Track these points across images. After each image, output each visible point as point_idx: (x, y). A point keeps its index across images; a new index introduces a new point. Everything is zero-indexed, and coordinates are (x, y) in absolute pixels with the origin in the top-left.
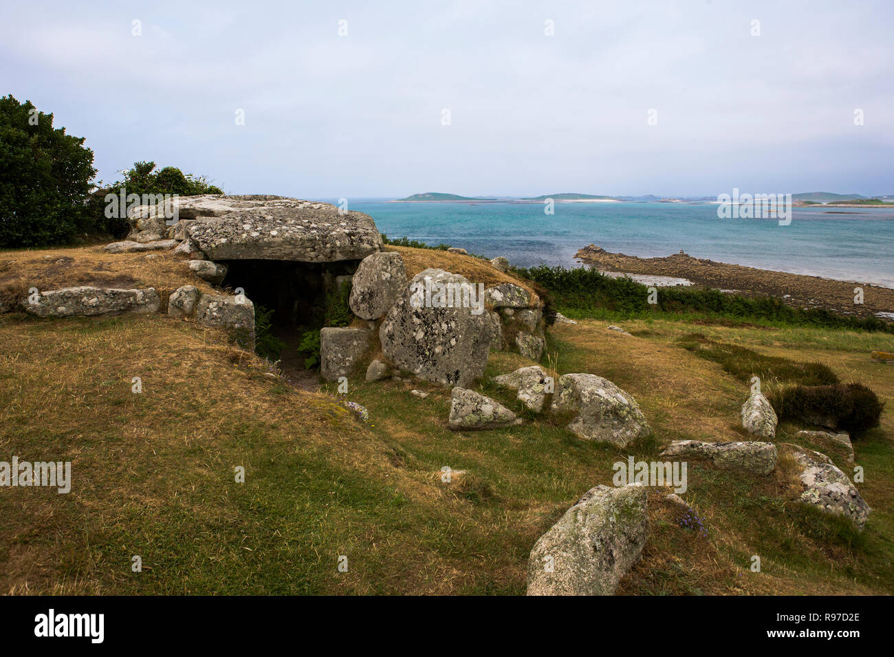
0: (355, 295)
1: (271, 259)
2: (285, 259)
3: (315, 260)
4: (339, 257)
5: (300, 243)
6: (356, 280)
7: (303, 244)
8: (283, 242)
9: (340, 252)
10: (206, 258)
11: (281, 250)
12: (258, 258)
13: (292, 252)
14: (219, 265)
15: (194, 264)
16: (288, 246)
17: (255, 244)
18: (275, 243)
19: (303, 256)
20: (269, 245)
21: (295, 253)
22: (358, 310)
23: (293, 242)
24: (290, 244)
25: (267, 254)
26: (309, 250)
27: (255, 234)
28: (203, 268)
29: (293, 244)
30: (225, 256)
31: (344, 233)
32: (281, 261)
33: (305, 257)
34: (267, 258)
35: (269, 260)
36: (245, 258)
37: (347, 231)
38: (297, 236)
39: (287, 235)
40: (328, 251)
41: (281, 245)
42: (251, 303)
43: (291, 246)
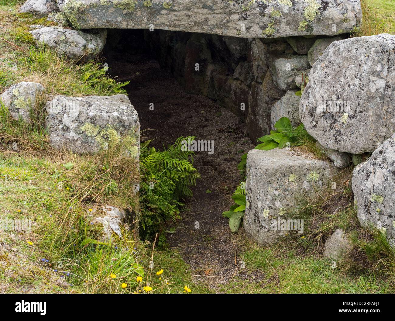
0: (312, 101)
1: (172, 29)
2: (195, 30)
3: (244, 35)
4: (285, 31)
7: (226, 7)
9: (288, 23)
11: (189, 16)
13: (207, 20)
14: (90, 37)
22: (315, 126)
23: (209, 3)
24: (205, 6)
26: (235, 17)
29: (210, 8)
32: (188, 33)
33: (228, 28)
34: (166, 28)
35: (170, 32)
36: (130, 27)
41: (189, 9)
42: (135, 115)
43: (206, 10)
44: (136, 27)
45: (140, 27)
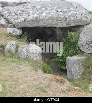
0: (81, 42)
1: (42, 26)
2: (49, 26)
3: (62, 26)
4: (72, 25)
5: (56, 19)
6: (82, 35)
7: (57, 19)
8: (49, 19)
9: (73, 22)
10: (15, 27)
11: (47, 22)
12: (37, 26)
13: (52, 23)
14: (19, 30)
15: (10, 30)
16: (50, 21)
17: (36, 20)
18: (45, 19)
19: (56, 24)
20: (42, 20)
21: (53, 23)
23: (53, 19)
24: (52, 19)
25: (41, 24)
26: (59, 22)
27: (35, 16)
28: (14, 31)
29: (53, 20)
30: (23, 26)
31: (74, 13)
33: (57, 25)
34: (41, 26)
35: (42, 27)
37: (75, 13)
38: (55, 16)
39: (50, 15)
40: (67, 22)
41: (47, 20)
43: (52, 21)
44: (33, 26)
45: (34, 26)
